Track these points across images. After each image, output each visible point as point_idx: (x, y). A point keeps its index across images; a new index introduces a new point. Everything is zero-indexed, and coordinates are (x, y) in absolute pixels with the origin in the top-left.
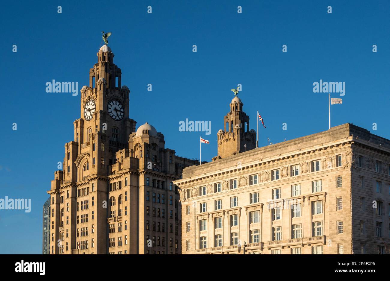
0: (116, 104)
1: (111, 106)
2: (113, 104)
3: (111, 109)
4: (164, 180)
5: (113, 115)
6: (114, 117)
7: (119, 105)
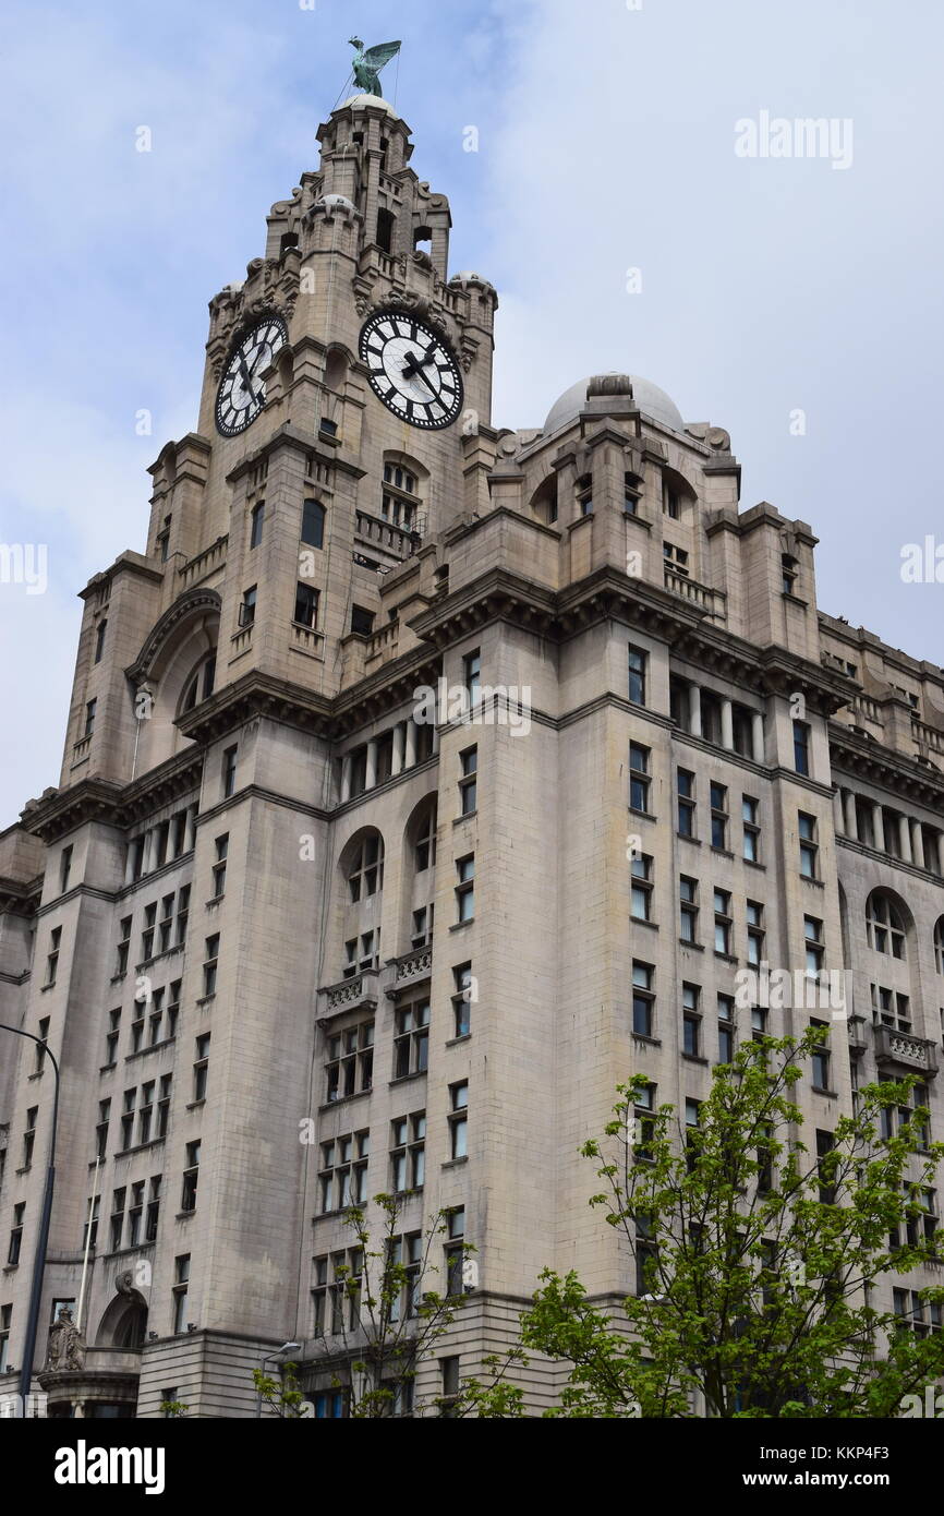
0: (397, 334)
1: (379, 353)
2: (386, 340)
3: (382, 372)
4: (751, 701)
5: (410, 403)
6: (419, 413)
7: (413, 338)
